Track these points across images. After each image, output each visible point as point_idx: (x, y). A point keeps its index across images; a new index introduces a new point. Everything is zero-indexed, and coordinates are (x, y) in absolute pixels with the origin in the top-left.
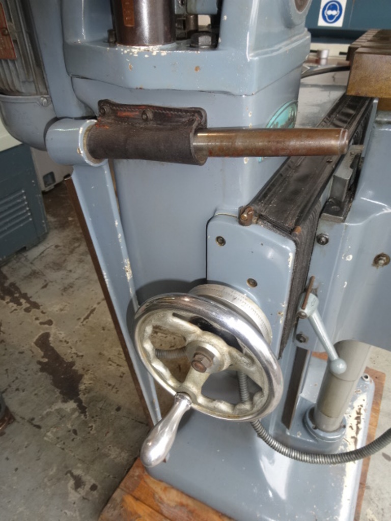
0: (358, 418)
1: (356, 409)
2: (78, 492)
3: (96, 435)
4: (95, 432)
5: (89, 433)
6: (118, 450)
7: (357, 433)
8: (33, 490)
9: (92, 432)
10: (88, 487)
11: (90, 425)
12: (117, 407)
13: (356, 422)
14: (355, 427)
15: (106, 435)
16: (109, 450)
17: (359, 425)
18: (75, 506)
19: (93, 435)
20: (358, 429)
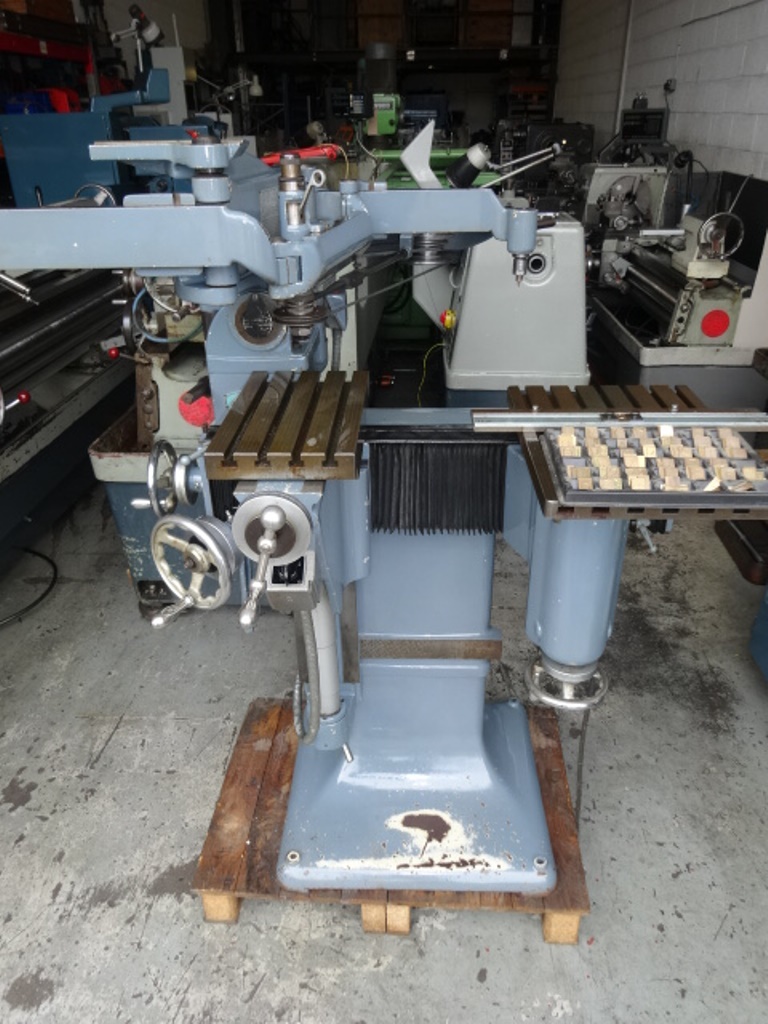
0: (463, 863)
1: (478, 859)
7: (441, 865)
13: (457, 860)
14: (447, 861)
17: (454, 867)
20: (448, 866)
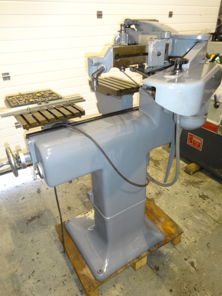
2: (192, 261)
3: (184, 282)
4: (185, 284)
5: (188, 285)
6: (174, 269)
8: (212, 271)
9: (186, 284)
10: (188, 261)
11: (187, 289)
12: (172, 292)
15: (179, 279)
16: (178, 271)
18: (193, 257)
19: (185, 283)
